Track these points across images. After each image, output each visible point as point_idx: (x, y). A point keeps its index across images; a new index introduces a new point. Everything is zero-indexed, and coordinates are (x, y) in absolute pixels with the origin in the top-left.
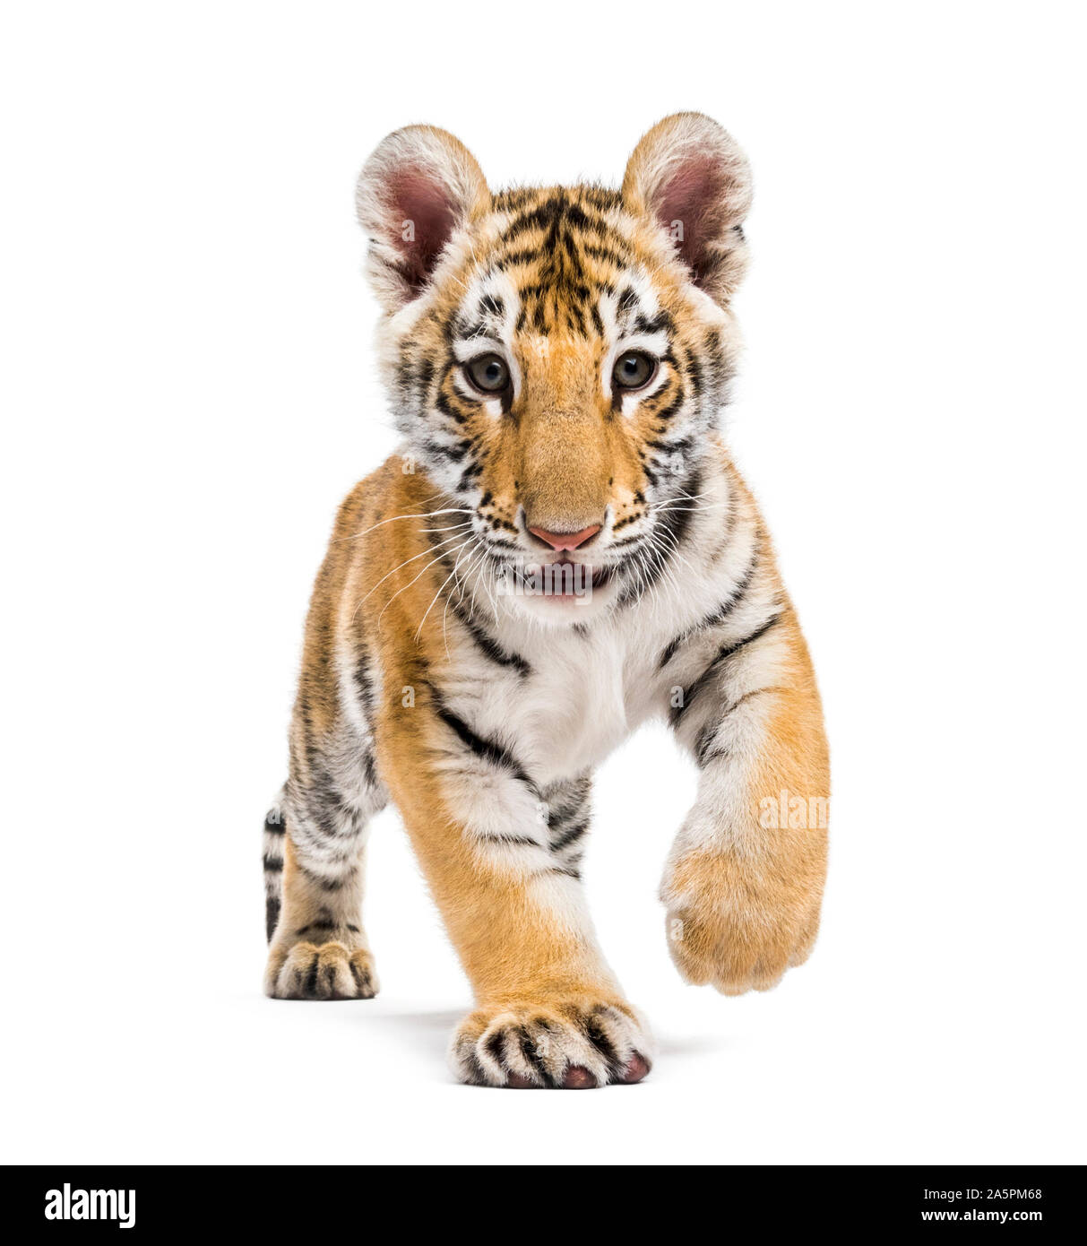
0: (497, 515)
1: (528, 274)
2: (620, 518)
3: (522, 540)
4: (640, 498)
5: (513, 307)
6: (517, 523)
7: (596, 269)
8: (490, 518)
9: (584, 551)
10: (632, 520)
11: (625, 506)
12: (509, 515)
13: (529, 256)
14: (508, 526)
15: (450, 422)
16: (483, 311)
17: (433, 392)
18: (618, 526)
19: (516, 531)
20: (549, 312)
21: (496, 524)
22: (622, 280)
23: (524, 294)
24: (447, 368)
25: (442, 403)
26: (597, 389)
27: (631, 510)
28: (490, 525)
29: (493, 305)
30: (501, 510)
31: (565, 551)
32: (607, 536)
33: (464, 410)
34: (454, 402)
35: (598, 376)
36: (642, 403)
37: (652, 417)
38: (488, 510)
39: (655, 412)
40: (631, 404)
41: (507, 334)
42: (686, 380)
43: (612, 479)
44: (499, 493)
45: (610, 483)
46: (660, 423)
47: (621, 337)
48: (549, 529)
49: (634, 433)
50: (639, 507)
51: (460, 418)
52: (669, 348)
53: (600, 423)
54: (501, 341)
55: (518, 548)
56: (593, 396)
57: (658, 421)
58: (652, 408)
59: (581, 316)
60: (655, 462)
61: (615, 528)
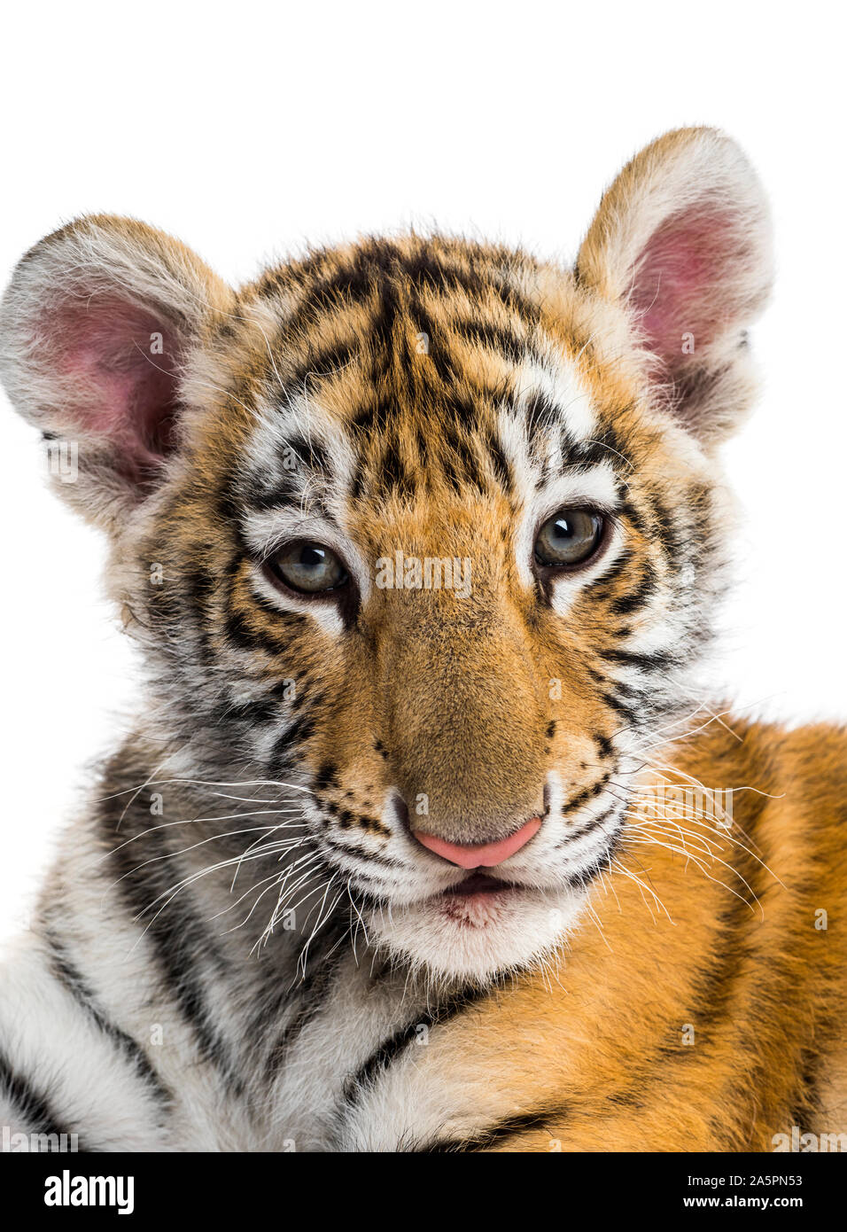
0: (346, 804)
2: (576, 791)
3: (397, 847)
4: (606, 748)
6: (388, 817)
8: (333, 808)
9: (519, 861)
10: (598, 789)
11: (584, 766)
12: (367, 804)
14: (368, 823)
17: (216, 613)
18: (572, 806)
19: (387, 833)
20: (410, 454)
21: (346, 820)
23: (358, 427)
24: (234, 566)
25: (235, 630)
27: (594, 775)
28: (334, 820)
29: (309, 452)
30: (352, 794)
31: (480, 868)
32: (556, 826)
33: (277, 631)
34: (259, 622)
35: (508, 554)
36: (587, 590)
37: (601, 612)
38: (330, 796)
39: (607, 604)
40: (568, 591)
41: (338, 505)
42: (655, 551)
43: (552, 724)
44: (346, 764)
45: (551, 732)
46: (618, 622)
47: (541, 485)
48: (452, 838)
49: (577, 641)
50: (608, 764)
51: (273, 647)
52: (623, 492)
53: (521, 631)
54: (328, 517)
55: (388, 863)
56: (503, 589)
57: (613, 617)
58: (603, 597)
59: (466, 453)
60: (623, 689)
61: (567, 810)
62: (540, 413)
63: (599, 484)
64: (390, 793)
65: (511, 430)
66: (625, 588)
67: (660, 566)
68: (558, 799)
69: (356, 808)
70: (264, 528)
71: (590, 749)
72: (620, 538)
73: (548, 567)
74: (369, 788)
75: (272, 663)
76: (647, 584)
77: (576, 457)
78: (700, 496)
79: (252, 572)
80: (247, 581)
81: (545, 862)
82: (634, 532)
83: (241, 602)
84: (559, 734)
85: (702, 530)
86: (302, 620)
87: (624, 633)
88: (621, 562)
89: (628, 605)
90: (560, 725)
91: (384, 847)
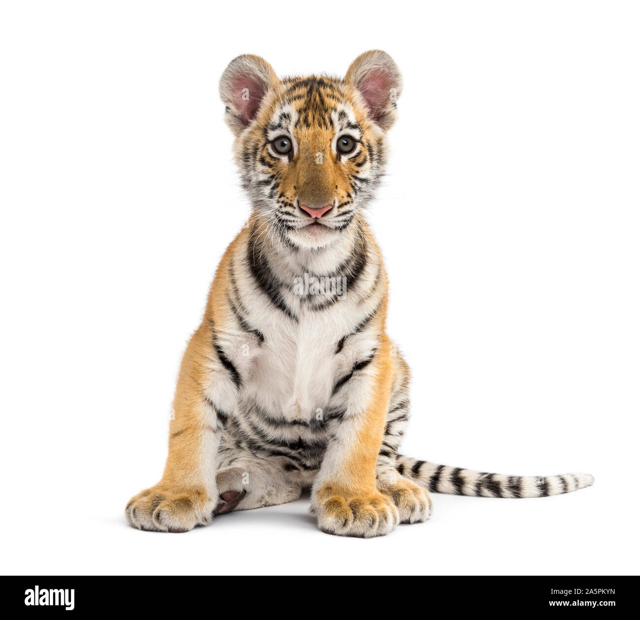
0: (286, 200)
1: (300, 103)
2: (341, 203)
3: (297, 212)
4: (349, 196)
5: (294, 117)
6: (295, 204)
7: (330, 102)
8: (283, 202)
9: (326, 218)
10: (346, 204)
11: (343, 197)
12: (291, 200)
13: (299, 97)
14: (291, 205)
15: (266, 168)
16: (281, 118)
17: (258, 157)
18: (340, 206)
19: (295, 208)
20: (310, 119)
21: (286, 205)
22: (340, 107)
23: (300, 112)
24: (265, 145)
25: (263, 161)
26: (331, 150)
27: (346, 199)
28: (283, 205)
29: (285, 116)
30: (287, 198)
31: (316, 218)
32: (335, 212)
33: (272, 162)
34: (268, 159)
35: (330, 146)
36: (349, 159)
37: (353, 165)
38: (282, 199)
39: (355, 163)
40: (344, 159)
41: (291, 128)
42: (367, 153)
43: (337, 186)
44: (286, 192)
45: (336, 188)
46: (356, 169)
47: (341, 130)
48: (310, 206)
49: (346, 170)
50: (349, 199)
51: (270, 166)
52: (361, 138)
53: (332, 164)
54: (289, 132)
55: (294, 216)
56: (329, 152)
57: (356, 167)
58: (354, 162)
59: (324, 119)
60: (355, 184)
61: (338, 207)
62: (342, 115)
63: (355, 134)
64: (297, 198)
65: (335, 116)
66: (360, 160)
67: (368, 157)
68: (337, 204)
69: (289, 201)
70: (272, 135)
71: (345, 194)
72: (359, 147)
73: (341, 152)
74: (292, 197)
75: (270, 170)
76: (365, 161)
77: (350, 125)
78: (380, 142)
79: (269, 147)
80: (267, 149)
81: (331, 220)
82: (362, 147)
83: (265, 154)
84: (338, 188)
85: (380, 152)
86: (279, 159)
87: (358, 172)
88: (359, 154)
89: (359, 165)
90: (339, 186)
91: (294, 211)
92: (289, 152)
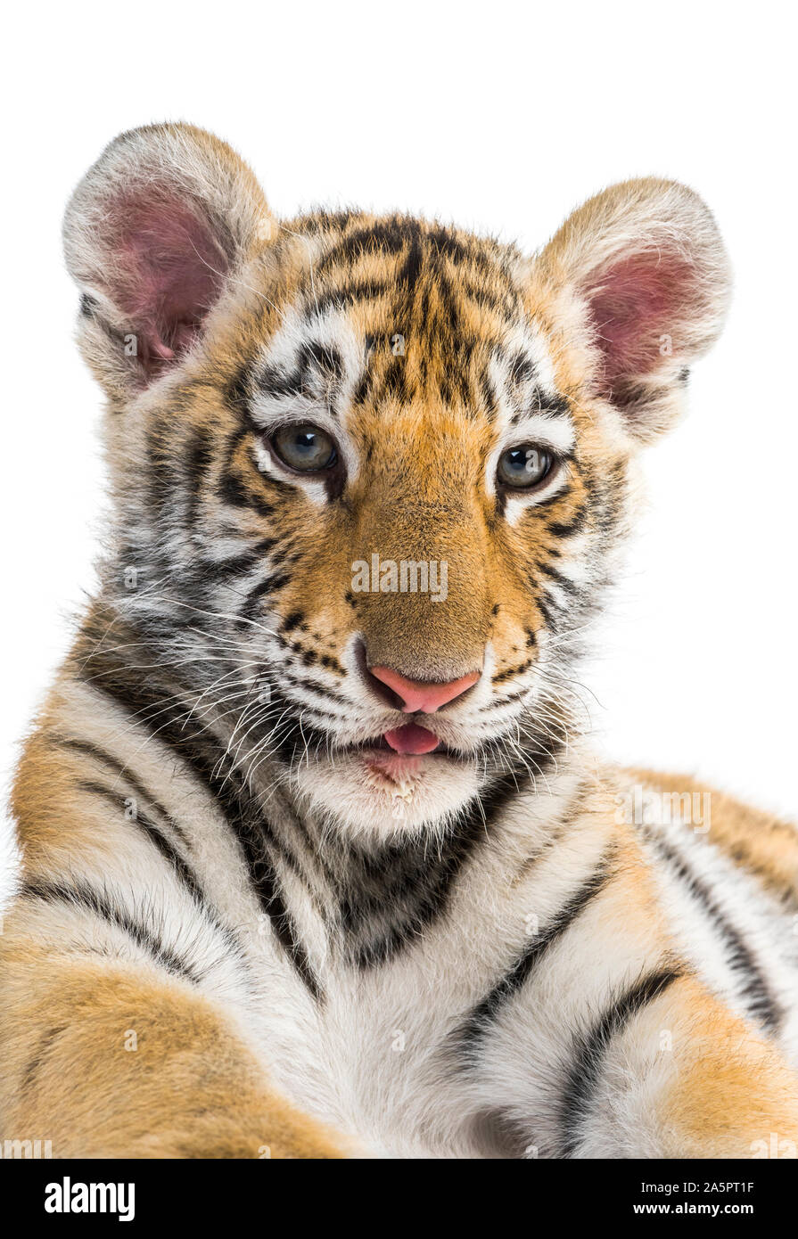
0: (311, 643)
1: (376, 313)
2: (503, 667)
3: (352, 686)
4: (532, 640)
5: (354, 362)
6: (347, 658)
7: (477, 317)
8: (297, 647)
10: (522, 670)
11: (513, 647)
12: (332, 646)
13: (372, 289)
14: (330, 663)
16: (304, 359)
18: (500, 678)
19: (343, 672)
21: (309, 658)
22: (514, 340)
23: (372, 342)
24: (239, 438)
25: (233, 492)
27: (523, 656)
28: (298, 658)
29: (323, 355)
30: (317, 637)
31: (418, 713)
32: (484, 693)
33: (270, 496)
34: (255, 486)
36: (530, 510)
37: (540, 531)
38: (295, 636)
39: (545, 525)
40: (516, 508)
41: (343, 403)
43: (497, 606)
44: (316, 611)
45: (495, 612)
46: (552, 543)
49: (519, 545)
50: (531, 653)
51: (262, 510)
53: (482, 528)
55: (340, 699)
56: (473, 492)
57: (550, 537)
58: (542, 518)
59: (462, 380)
61: (495, 680)
63: (558, 434)
64: (355, 637)
65: (498, 373)
68: (490, 670)
69: (321, 649)
70: (269, 410)
71: (521, 637)
72: (565, 475)
73: (506, 487)
74: (334, 633)
75: (259, 523)
77: (541, 403)
79: (257, 443)
80: (250, 450)
81: (469, 720)
82: (574, 473)
83: (239, 465)
84: (501, 614)
86: (293, 491)
87: (556, 553)
88: (565, 492)
89: (560, 531)
90: (502, 607)
91: (338, 684)
92: (331, 471)
